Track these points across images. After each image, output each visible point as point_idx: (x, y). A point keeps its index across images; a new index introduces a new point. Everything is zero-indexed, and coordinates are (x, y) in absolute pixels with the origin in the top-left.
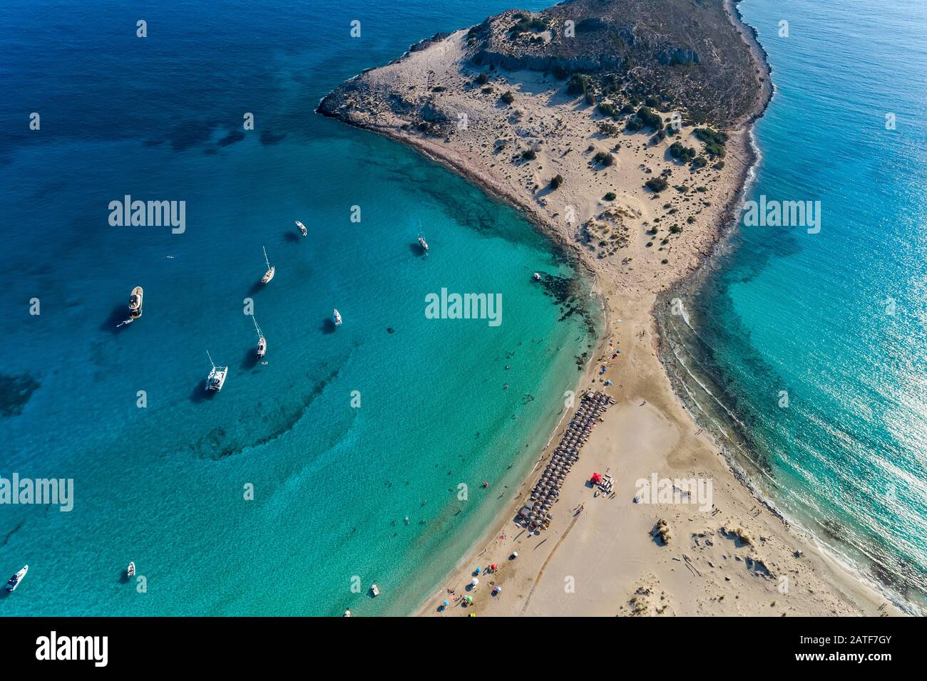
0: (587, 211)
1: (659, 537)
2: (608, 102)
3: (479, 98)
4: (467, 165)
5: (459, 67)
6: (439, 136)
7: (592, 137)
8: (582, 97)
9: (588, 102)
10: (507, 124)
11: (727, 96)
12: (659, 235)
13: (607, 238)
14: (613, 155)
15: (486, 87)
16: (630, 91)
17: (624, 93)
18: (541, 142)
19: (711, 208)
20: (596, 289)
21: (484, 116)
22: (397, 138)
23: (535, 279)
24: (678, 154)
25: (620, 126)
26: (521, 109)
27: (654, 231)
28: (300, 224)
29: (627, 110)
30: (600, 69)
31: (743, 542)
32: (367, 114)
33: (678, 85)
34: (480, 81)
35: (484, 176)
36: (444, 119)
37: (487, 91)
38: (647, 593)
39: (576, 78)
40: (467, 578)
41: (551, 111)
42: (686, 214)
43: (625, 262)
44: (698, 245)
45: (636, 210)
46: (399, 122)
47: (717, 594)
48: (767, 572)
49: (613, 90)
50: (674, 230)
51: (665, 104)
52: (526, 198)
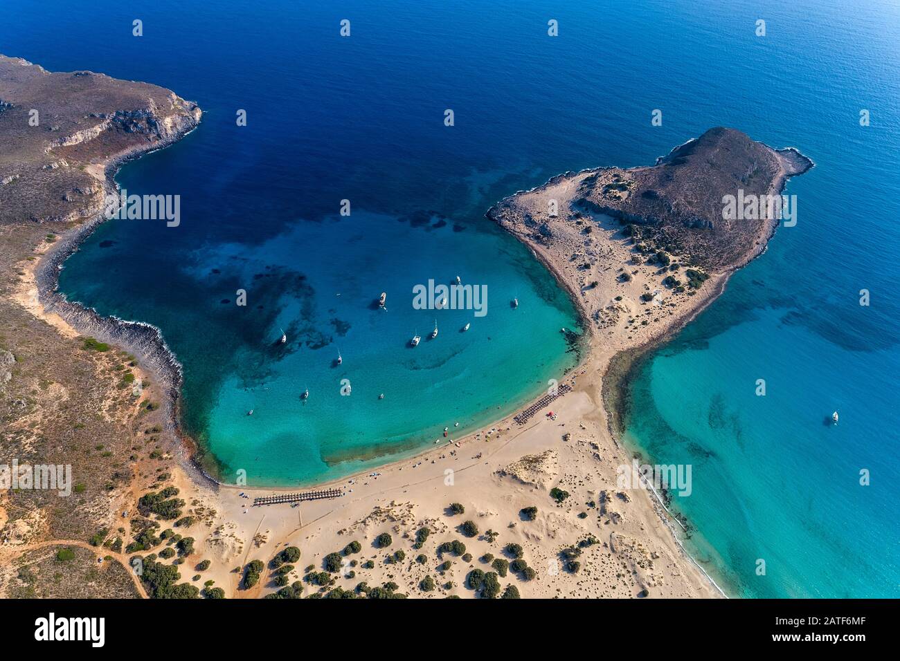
0: (604, 303)
1: (565, 438)
2: (643, 244)
3: (573, 227)
4: (554, 264)
5: (569, 204)
6: (545, 244)
7: (626, 263)
8: (629, 238)
9: (632, 242)
10: (583, 245)
11: (723, 252)
12: (633, 324)
13: (606, 320)
14: (632, 275)
15: (579, 220)
16: (658, 240)
17: (654, 240)
18: (596, 260)
19: (672, 316)
20: (590, 342)
21: (572, 238)
22: (523, 240)
23: (562, 331)
24: (670, 283)
25: (644, 259)
26: (594, 238)
27: (632, 322)
28: (458, 278)
29: (652, 251)
30: (646, 223)
31: (596, 447)
32: (511, 223)
33: (691, 240)
34: (577, 216)
35: (560, 273)
36: (551, 235)
37: (579, 223)
38: (551, 451)
39: (629, 227)
40: (490, 430)
41: (609, 242)
42: (656, 316)
43: (610, 333)
44: (653, 333)
45: (629, 309)
46: (527, 231)
47: (577, 459)
48: (599, 459)
49: (649, 237)
50: (644, 323)
51: (677, 251)
52: (576, 289)
